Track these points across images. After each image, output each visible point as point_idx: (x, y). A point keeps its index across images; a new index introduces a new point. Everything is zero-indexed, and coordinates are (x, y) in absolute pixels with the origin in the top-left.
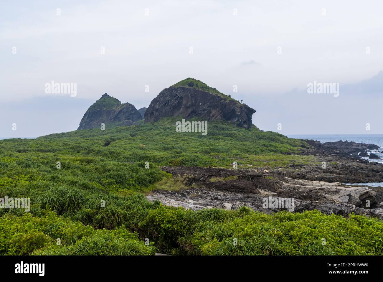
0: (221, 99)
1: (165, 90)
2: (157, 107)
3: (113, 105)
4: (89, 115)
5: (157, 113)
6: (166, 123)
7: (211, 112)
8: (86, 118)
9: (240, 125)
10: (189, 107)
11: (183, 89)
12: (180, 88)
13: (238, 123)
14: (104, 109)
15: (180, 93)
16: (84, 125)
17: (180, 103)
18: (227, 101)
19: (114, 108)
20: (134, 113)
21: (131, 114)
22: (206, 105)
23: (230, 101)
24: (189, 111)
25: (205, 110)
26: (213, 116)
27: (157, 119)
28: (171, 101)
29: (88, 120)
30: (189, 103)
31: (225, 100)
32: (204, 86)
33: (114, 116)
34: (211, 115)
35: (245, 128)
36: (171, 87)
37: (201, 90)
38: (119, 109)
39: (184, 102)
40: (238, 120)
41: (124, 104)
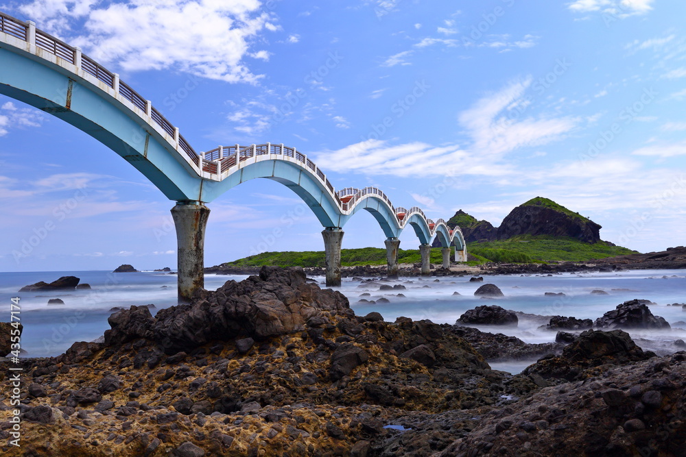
0: (566, 216)
1: (516, 208)
2: (509, 224)
3: (468, 223)
5: (508, 231)
7: (557, 229)
9: (585, 241)
10: (536, 225)
11: (529, 207)
13: (583, 238)
15: (528, 212)
18: (573, 218)
19: (468, 226)
20: (491, 231)
21: (488, 232)
22: (553, 223)
24: (537, 228)
25: (552, 227)
26: (559, 233)
28: (521, 219)
30: (537, 221)
31: (571, 217)
33: (469, 235)
34: (558, 231)
35: (590, 243)
36: (521, 206)
37: (548, 208)
38: (475, 227)
39: (533, 220)
40: (583, 236)
41: (480, 222)
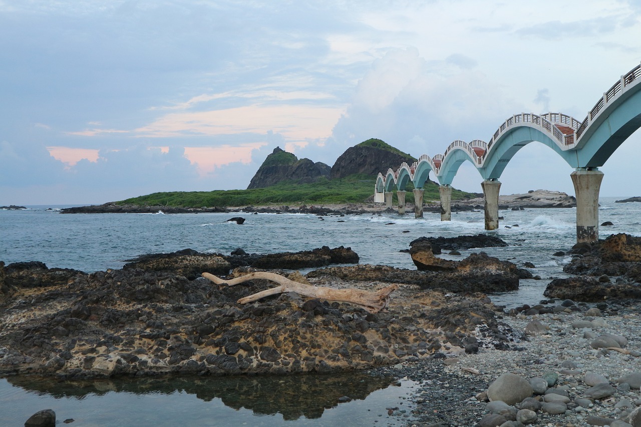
0: (401, 157)
1: (351, 148)
2: (343, 164)
3: (289, 160)
4: (263, 172)
5: (344, 170)
6: (352, 179)
8: (260, 174)
10: (372, 165)
11: (367, 148)
12: (365, 147)
14: (280, 165)
15: (364, 152)
16: (257, 182)
17: (365, 161)
18: (407, 160)
19: (290, 164)
20: (313, 169)
21: (310, 170)
22: (388, 163)
23: (409, 159)
24: (373, 168)
25: (387, 167)
27: (343, 176)
28: (356, 159)
29: (262, 177)
30: (373, 161)
31: (405, 158)
32: (386, 146)
33: (292, 173)
36: (356, 146)
37: (383, 149)
38: (296, 165)
39: (369, 160)
41: (301, 160)
